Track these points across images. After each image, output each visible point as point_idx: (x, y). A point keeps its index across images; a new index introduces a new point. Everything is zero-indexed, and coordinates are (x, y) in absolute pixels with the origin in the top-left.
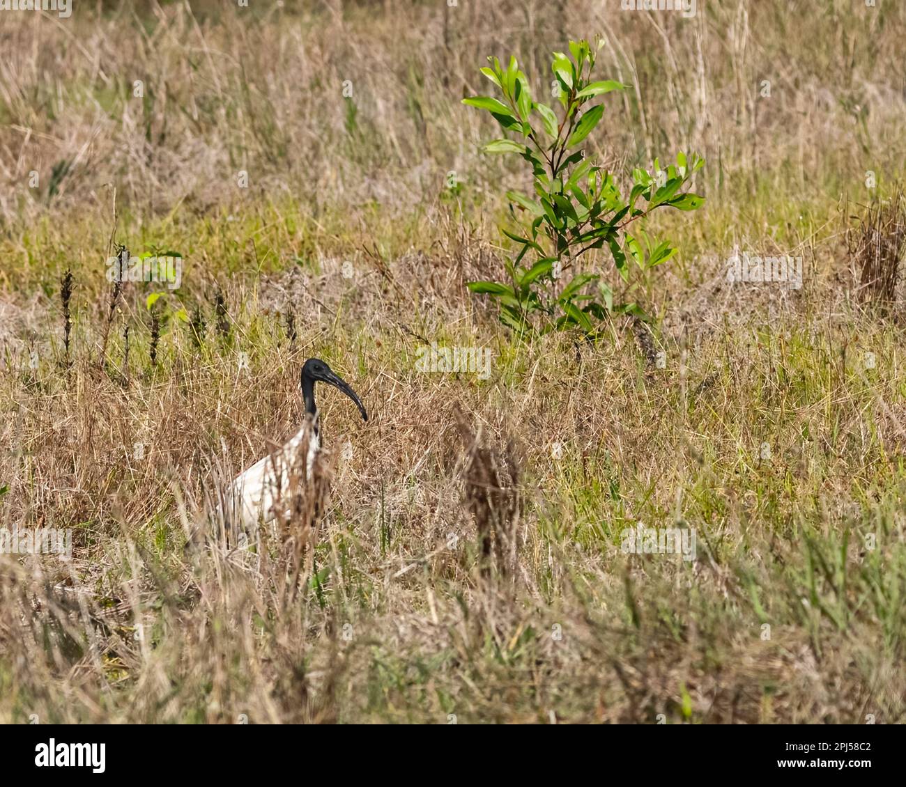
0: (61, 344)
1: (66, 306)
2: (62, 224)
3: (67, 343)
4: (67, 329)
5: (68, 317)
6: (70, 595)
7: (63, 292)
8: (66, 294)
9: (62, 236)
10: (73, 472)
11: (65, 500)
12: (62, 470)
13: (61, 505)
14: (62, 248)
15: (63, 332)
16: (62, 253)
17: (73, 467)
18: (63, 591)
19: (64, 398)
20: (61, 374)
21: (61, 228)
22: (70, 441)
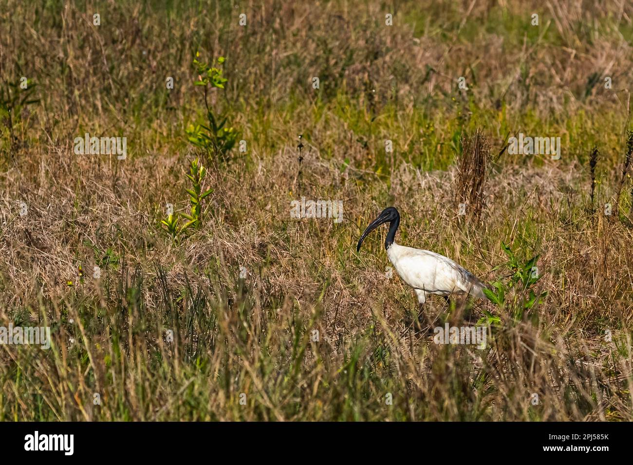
0: (588, 196)
1: (593, 171)
2: (593, 115)
3: (592, 196)
4: (593, 186)
5: (593, 179)
6: (586, 367)
7: (591, 162)
8: (593, 164)
9: (593, 124)
10: (592, 284)
11: (586, 303)
12: (585, 282)
13: (583, 306)
14: (592, 132)
15: (590, 188)
16: (592, 135)
17: (592, 281)
18: (582, 364)
19: (589, 234)
20: (588, 218)
21: (592, 119)
22: (592, 263)
